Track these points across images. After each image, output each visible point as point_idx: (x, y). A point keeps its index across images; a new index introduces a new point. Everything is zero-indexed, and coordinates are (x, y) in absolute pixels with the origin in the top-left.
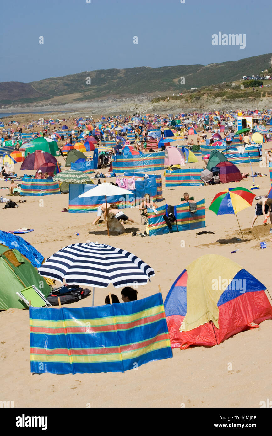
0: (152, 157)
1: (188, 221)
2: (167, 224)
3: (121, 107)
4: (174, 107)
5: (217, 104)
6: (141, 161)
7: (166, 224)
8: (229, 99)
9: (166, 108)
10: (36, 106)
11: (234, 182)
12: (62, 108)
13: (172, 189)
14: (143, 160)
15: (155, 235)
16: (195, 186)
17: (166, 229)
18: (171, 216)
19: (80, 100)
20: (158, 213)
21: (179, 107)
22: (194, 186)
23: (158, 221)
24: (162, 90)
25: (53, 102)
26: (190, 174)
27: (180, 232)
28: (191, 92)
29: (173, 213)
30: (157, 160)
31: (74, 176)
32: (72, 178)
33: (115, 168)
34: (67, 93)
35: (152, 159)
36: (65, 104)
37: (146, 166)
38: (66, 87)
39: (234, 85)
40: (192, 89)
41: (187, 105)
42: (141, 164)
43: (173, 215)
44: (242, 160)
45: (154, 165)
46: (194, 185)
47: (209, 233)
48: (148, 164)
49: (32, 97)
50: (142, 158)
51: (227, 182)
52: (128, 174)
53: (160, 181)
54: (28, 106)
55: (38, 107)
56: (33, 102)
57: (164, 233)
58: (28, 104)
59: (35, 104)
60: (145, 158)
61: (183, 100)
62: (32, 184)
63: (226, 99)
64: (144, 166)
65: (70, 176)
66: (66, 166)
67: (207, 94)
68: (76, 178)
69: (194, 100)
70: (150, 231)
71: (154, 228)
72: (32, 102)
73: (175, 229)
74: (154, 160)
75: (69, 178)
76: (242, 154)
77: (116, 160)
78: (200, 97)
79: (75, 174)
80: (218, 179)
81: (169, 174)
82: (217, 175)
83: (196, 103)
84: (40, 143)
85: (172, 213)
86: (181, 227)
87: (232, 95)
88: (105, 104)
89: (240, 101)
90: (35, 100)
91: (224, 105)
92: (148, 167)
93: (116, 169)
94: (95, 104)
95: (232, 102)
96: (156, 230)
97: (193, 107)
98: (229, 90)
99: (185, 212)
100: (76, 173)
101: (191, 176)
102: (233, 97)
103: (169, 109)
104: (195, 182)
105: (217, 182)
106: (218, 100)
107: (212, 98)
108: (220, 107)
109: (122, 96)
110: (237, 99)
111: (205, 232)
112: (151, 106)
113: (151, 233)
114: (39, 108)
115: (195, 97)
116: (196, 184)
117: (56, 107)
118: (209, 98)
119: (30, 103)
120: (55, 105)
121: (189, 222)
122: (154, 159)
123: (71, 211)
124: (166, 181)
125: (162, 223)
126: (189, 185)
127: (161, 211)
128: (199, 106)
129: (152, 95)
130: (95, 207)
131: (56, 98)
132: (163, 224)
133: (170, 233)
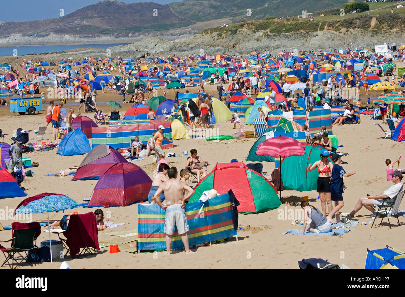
5: (256, 41)
8: (273, 33)
9: (188, 47)
49: (168, 23)
54: (162, 34)
55: (174, 35)
56: (168, 29)
58: (163, 32)
59: (171, 31)
63: (269, 33)
67: (246, 25)
69: (229, 35)
78: (237, 30)
83: (231, 38)
87: (277, 28)
89: (287, 37)
90: (173, 26)
95: (277, 38)
102: (278, 31)
106: (258, 35)
107: (252, 31)
110: (283, 33)
115: (230, 31)
118: (249, 32)
119: (164, 31)
120: (195, 33)
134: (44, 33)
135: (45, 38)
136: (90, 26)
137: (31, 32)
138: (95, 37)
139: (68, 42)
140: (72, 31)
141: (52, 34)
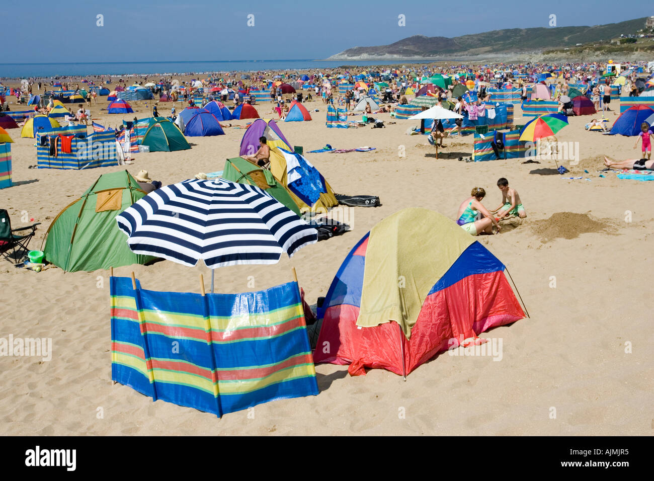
1: (517, 148)
3: (518, 57)
4: (561, 58)
8: (606, 52)
10: (456, 56)
12: (475, 57)
14: (512, 93)
15: (481, 161)
18: (499, 143)
19: (490, 52)
20: (486, 139)
21: (565, 58)
23: (484, 147)
24: (553, 46)
25: (469, 53)
27: (508, 160)
28: (576, 47)
29: (501, 140)
31: (427, 101)
32: (425, 103)
34: (480, 47)
36: (478, 55)
38: (480, 42)
39: (612, 41)
40: (577, 44)
41: (571, 57)
43: (502, 142)
47: (535, 162)
49: (453, 49)
53: (510, 110)
54: (450, 56)
57: (490, 160)
59: (455, 54)
61: (568, 53)
62: (406, 110)
63: (604, 53)
65: (424, 101)
66: (452, 97)
67: (588, 48)
69: (577, 53)
70: (475, 156)
71: (479, 154)
72: (453, 53)
73: (502, 156)
75: (422, 103)
78: (583, 51)
79: (428, 99)
83: (579, 55)
84: (437, 79)
86: (509, 154)
88: (509, 55)
90: (456, 51)
91: (602, 57)
94: (501, 55)
96: (481, 156)
97: (576, 58)
98: (607, 46)
99: (515, 140)
100: (430, 98)
101: (546, 108)
102: (610, 51)
103: (556, 60)
106: (597, 54)
107: (593, 51)
108: (598, 59)
109: (522, 50)
110: (613, 53)
111: (531, 161)
112: (542, 57)
113: (477, 158)
114: (458, 57)
115: (578, 51)
117: (471, 57)
118: (590, 52)
120: (470, 55)
121: (518, 150)
124: (524, 112)
128: (581, 58)
129: (545, 49)
131: (472, 50)
134: (382, 53)
135: (383, 56)
136: (408, 50)
137: (373, 53)
138: (411, 56)
139: (396, 59)
140: (398, 52)
141: (387, 54)
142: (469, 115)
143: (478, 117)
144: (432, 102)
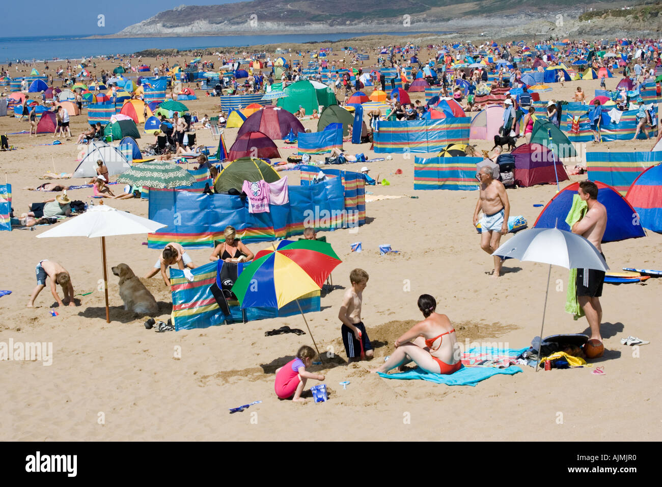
0: (445, 126)
2: (219, 304)
3: (527, 27)
6: (423, 132)
7: (216, 304)
9: (601, 30)
11: (547, 184)
13: (414, 197)
14: (427, 130)
16: (467, 191)
17: (216, 316)
18: (228, 287)
20: (196, 280)
22: (465, 190)
23: (195, 298)
26: (458, 167)
30: (452, 131)
33: (378, 144)
34: (452, 3)
35: (444, 129)
37: (432, 142)
42: (422, 138)
44: (616, 135)
45: (448, 141)
46: (465, 188)
47: (293, 331)
48: (436, 137)
50: (424, 127)
51: (531, 184)
52: (307, 168)
60: (431, 127)
64: (428, 142)
68: (159, 179)
70: (176, 319)
71: (185, 312)
74: (447, 132)
76: (617, 123)
77: (378, 129)
78: (658, 12)
80: (511, 179)
81: (421, 166)
82: (509, 171)
84: (302, 90)
85: (231, 279)
92: (434, 143)
93: (379, 146)
96: (190, 317)
101: (459, 171)
104: (467, 183)
105: (510, 184)
111: (286, 330)
113: (179, 323)
115: (649, 13)
116: (469, 186)
122: (447, 128)
123: (152, 244)
124: (415, 179)
125: (205, 303)
126: (456, 188)
127: (205, 275)
130: (197, 238)
132: (210, 303)
133: (227, 324)
142: (250, 201)
143: (270, 205)
144: (167, 176)
